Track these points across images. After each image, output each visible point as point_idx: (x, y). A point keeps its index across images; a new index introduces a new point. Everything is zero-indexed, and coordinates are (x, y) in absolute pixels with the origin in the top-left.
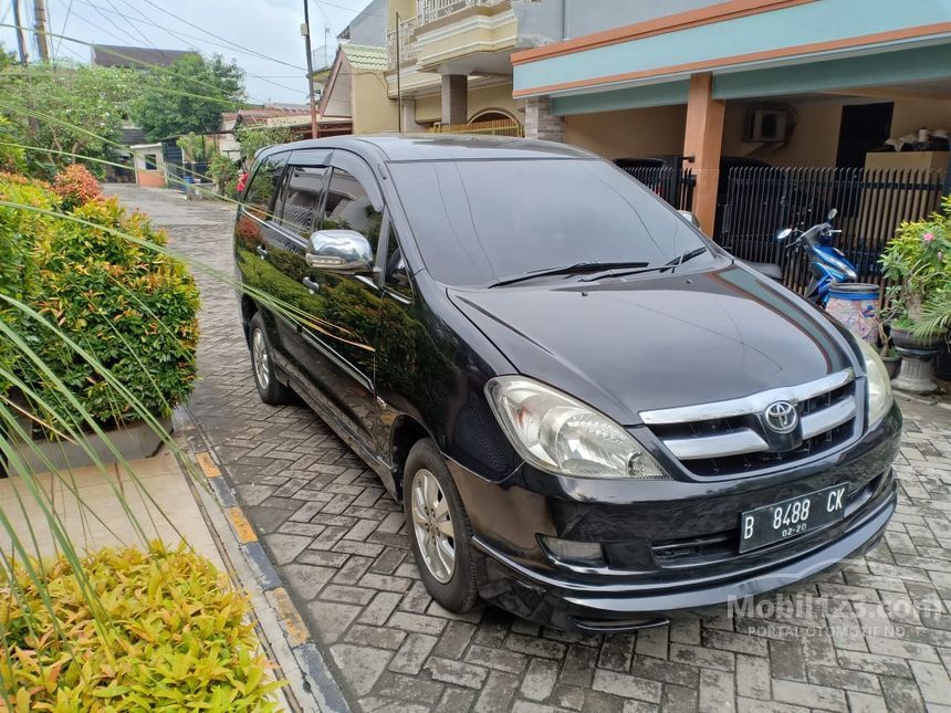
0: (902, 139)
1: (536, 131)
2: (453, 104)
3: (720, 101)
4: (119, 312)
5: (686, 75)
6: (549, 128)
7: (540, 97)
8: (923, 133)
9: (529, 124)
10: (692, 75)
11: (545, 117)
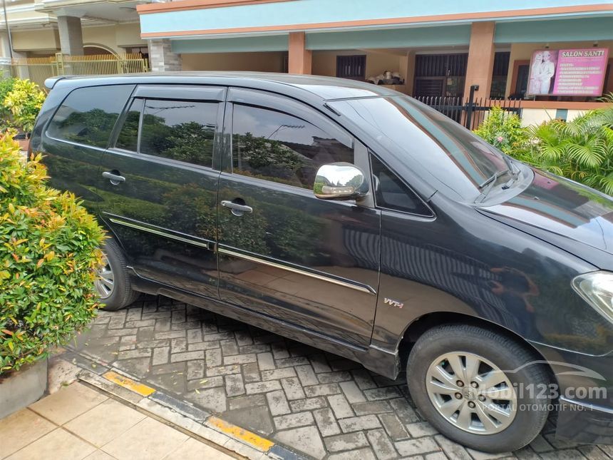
0: (378, 77)
1: (162, 64)
2: (71, 39)
3: (309, 51)
4: (41, 257)
5: (287, 33)
6: (172, 62)
7: (164, 39)
8: (388, 74)
9: (156, 58)
10: (290, 33)
11: (169, 54)
